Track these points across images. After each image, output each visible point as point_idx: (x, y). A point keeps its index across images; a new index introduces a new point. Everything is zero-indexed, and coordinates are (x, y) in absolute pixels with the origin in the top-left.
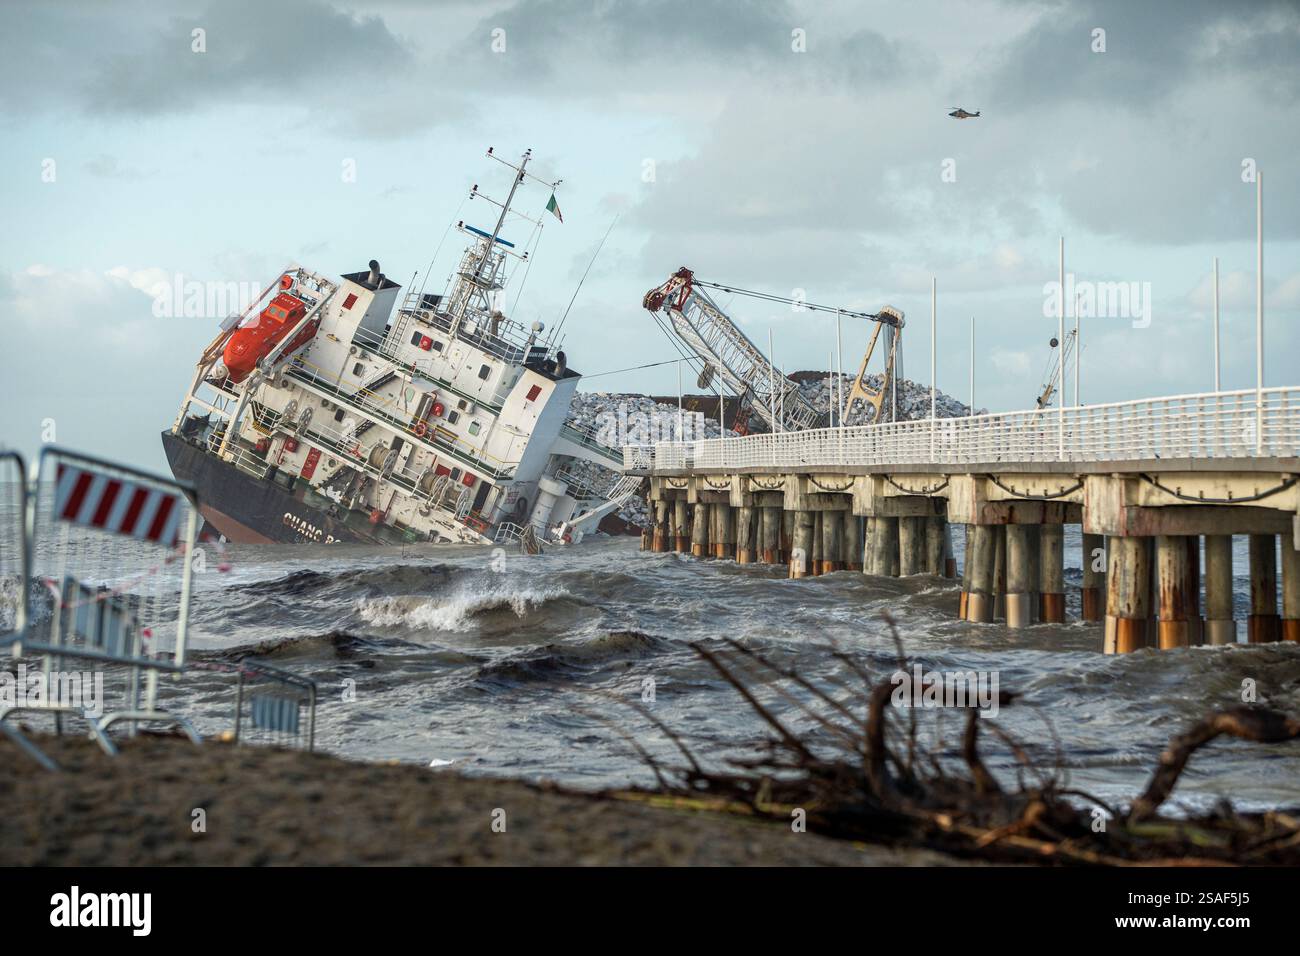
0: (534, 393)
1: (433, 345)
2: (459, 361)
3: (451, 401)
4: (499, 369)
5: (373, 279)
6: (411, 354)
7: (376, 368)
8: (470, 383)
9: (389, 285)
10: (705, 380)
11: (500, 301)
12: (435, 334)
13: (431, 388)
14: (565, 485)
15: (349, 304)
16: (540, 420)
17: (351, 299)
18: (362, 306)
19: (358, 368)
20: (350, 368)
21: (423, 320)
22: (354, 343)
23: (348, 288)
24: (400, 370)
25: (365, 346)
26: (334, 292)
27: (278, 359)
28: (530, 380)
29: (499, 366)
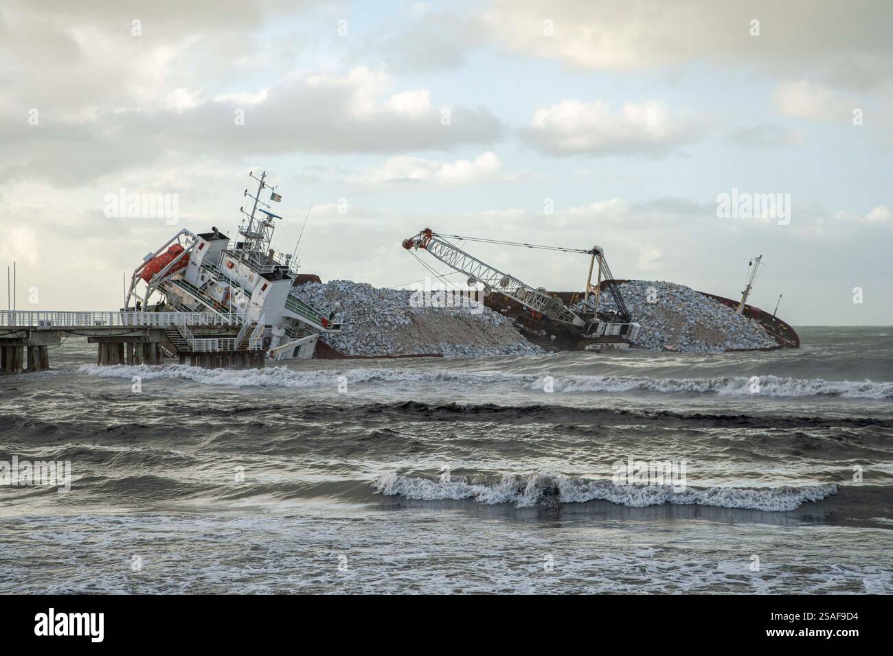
0: (264, 288)
1: (232, 266)
2: (242, 273)
5: (213, 236)
6: (224, 270)
7: (209, 276)
12: (235, 261)
13: (227, 285)
14: (285, 331)
15: (200, 248)
16: (266, 300)
17: (202, 245)
18: (205, 249)
19: (203, 277)
20: (200, 277)
21: (230, 254)
22: (201, 266)
23: (201, 240)
24: (213, 278)
25: (205, 267)
26: (196, 242)
27: (168, 274)
28: (263, 281)
29: (256, 275)
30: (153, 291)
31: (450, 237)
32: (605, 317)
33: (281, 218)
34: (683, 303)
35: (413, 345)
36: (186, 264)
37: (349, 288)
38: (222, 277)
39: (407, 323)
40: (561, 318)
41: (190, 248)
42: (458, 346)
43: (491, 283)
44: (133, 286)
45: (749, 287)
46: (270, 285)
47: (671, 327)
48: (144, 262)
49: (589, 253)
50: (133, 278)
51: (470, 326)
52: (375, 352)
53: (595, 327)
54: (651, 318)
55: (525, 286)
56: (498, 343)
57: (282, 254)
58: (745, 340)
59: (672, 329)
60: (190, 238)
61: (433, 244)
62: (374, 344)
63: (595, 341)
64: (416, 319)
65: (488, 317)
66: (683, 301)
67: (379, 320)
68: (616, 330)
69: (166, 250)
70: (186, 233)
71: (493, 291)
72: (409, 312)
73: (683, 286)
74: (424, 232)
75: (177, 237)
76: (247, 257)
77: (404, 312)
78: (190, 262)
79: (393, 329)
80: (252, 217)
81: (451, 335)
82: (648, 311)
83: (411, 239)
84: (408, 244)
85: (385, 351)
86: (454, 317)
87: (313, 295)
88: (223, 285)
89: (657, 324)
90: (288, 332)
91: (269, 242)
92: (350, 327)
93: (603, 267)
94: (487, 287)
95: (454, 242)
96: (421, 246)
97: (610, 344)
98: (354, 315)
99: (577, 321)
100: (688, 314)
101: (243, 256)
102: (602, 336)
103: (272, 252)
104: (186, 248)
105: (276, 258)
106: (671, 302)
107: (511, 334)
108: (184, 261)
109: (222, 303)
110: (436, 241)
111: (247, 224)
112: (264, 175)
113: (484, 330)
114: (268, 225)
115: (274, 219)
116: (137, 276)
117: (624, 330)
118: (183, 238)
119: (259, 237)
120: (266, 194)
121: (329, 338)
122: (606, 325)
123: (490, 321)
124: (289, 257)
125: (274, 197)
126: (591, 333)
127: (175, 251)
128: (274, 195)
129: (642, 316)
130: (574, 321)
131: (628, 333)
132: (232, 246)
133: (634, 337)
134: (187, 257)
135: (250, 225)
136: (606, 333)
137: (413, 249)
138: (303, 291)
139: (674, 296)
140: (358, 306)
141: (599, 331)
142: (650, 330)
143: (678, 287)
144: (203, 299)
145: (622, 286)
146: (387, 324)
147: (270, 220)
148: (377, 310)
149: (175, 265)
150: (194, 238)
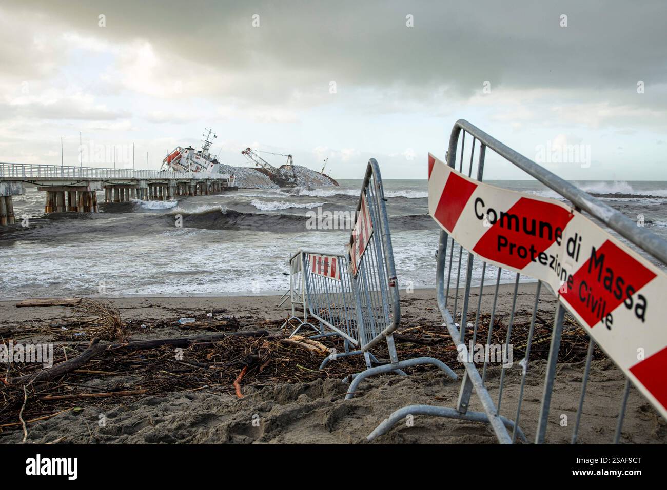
0: (212, 166)
1: (198, 159)
2: (202, 161)
3: (200, 167)
4: (207, 162)
5: (190, 149)
6: (195, 160)
7: (190, 162)
8: (203, 164)
9: (193, 149)
10: (257, 165)
11: (209, 152)
12: (199, 157)
13: (197, 165)
16: (213, 170)
17: (186, 152)
18: (188, 153)
19: (187, 162)
21: (196, 154)
22: (187, 158)
23: (186, 150)
26: (184, 151)
27: (175, 161)
28: (211, 164)
31: (254, 150)
32: (291, 176)
34: (308, 172)
35: (249, 185)
36: (181, 157)
38: (194, 162)
40: (280, 176)
41: (182, 152)
43: (262, 165)
44: (163, 164)
45: (324, 168)
46: (214, 165)
48: (167, 156)
49: (288, 156)
50: (163, 162)
53: (288, 179)
59: (307, 180)
60: (182, 149)
61: (250, 153)
63: (288, 184)
64: (247, 176)
68: (293, 180)
69: (173, 153)
71: (263, 167)
72: (245, 174)
74: (247, 149)
75: (177, 149)
77: (243, 174)
83: (244, 151)
84: (243, 153)
86: (255, 176)
89: (301, 178)
93: (291, 161)
95: (255, 152)
96: (247, 153)
97: (291, 185)
99: (284, 177)
101: (201, 155)
103: (210, 154)
104: (180, 152)
105: (212, 156)
106: (304, 172)
107: (271, 181)
109: (195, 171)
111: (204, 145)
116: (165, 161)
117: (295, 180)
118: (179, 149)
119: (206, 149)
120: (212, 136)
122: (291, 179)
123: (265, 177)
125: (215, 136)
126: (287, 181)
127: (177, 153)
132: (196, 152)
133: (298, 182)
134: (181, 156)
136: (291, 181)
137: (245, 154)
141: (289, 181)
142: (301, 180)
145: (296, 167)
149: (177, 158)
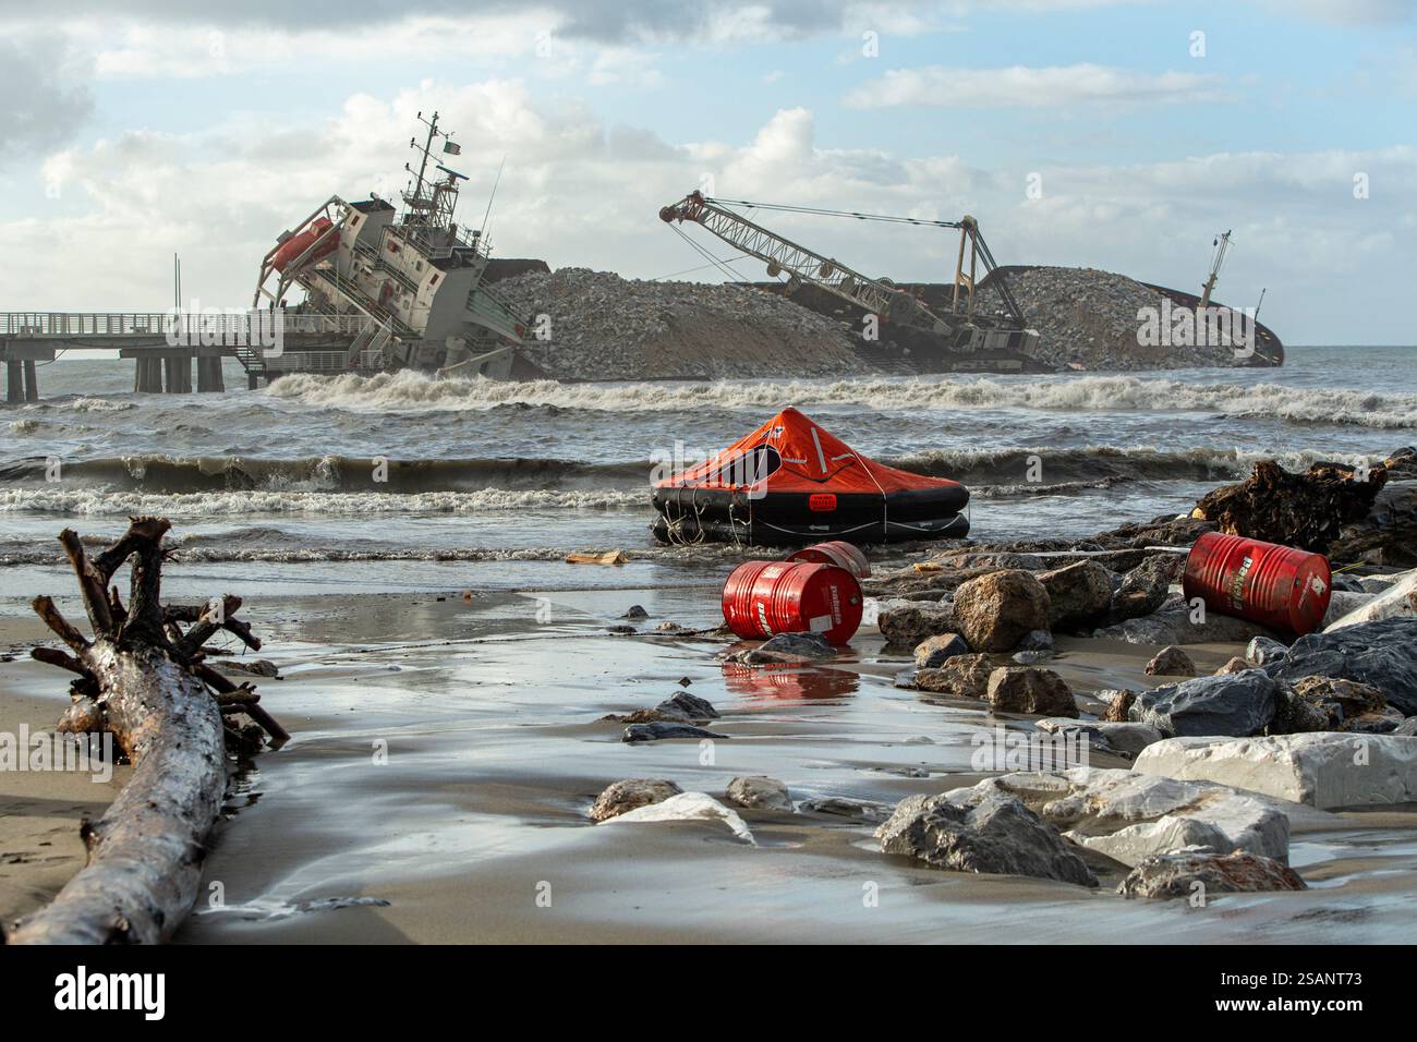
0: (435, 279)
1: (396, 248)
2: (407, 258)
5: (372, 205)
6: (387, 255)
9: (383, 207)
12: (397, 241)
14: (464, 342)
15: (354, 223)
16: (436, 297)
17: (357, 218)
18: (360, 223)
19: (355, 266)
20: (353, 265)
21: (394, 231)
22: (355, 249)
23: (355, 212)
24: (368, 266)
25: (360, 251)
26: (349, 214)
27: (309, 261)
28: (434, 270)
29: (425, 262)
30: (288, 286)
31: (735, 203)
32: (983, 322)
33: (467, 179)
34: (1113, 301)
35: (666, 363)
37: (585, 279)
38: (380, 264)
39: (660, 330)
40: (914, 323)
41: (341, 223)
42: (741, 365)
43: (802, 271)
44: (263, 279)
45: (1213, 278)
46: (443, 275)
47: (1089, 336)
48: (277, 243)
49: (955, 227)
50: (263, 267)
51: (764, 335)
52: (610, 374)
53: (968, 335)
54: (1061, 323)
55: (854, 275)
56: (805, 360)
57: (469, 231)
58: (1197, 355)
59: (1091, 339)
60: (342, 208)
61: (707, 214)
62: (610, 362)
63: (968, 356)
64: (678, 325)
65: (793, 322)
66: (1112, 297)
67: (621, 326)
68: (1002, 341)
69: (308, 226)
70: (337, 201)
71: (803, 281)
72: (667, 314)
73: (1120, 275)
74: (692, 196)
75: (325, 207)
76: (414, 236)
77: (659, 314)
78: (340, 243)
79: (639, 340)
80: (421, 178)
81: (732, 347)
82: (1059, 311)
83: (672, 208)
84: (668, 215)
85: (624, 372)
86: (739, 321)
87: (532, 289)
88: (381, 277)
89: (1070, 332)
90: (469, 344)
91: (451, 212)
92: (579, 337)
93: (980, 248)
94: (795, 275)
95: (741, 211)
96: (688, 218)
97: (991, 362)
98: (586, 318)
99: (941, 327)
100: (1116, 316)
101: (410, 234)
102: (981, 350)
104: (335, 223)
105: (460, 235)
106: (1094, 299)
107: (827, 346)
108: (333, 242)
109: (380, 301)
110: (711, 208)
111: (414, 188)
112: (436, 117)
113: (786, 341)
114: (448, 189)
115: (458, 180)
116: (270, 264)
117: (1015, 340)
118: (333, 208)
119: (433, 206)
121: (549, 353)
122: (986, 333)
123: (796, 327)
124: (477, 234)
125: (450, 147)
126: (959, 345)
127: (321, 227)
128: (448, 144)
129: (1049, 320)
130: (935, 327)
131: (1020, 345)
133: (1031, 351)
134: (336, 235)
135: (419, 188)
136: (986, 345)
137: (675, 222)
138: (519, 284)
139: (1102, 290)
140: (592, 306)
141: (974, 341)
142: (1057, 341)
143: (1109, 276)
144: (353, 296)
145: (1026, 274)
146: (631, 332)
147: (452, 182)
148: (620, 311)
149: (320, 247)
150: (347, 209)
